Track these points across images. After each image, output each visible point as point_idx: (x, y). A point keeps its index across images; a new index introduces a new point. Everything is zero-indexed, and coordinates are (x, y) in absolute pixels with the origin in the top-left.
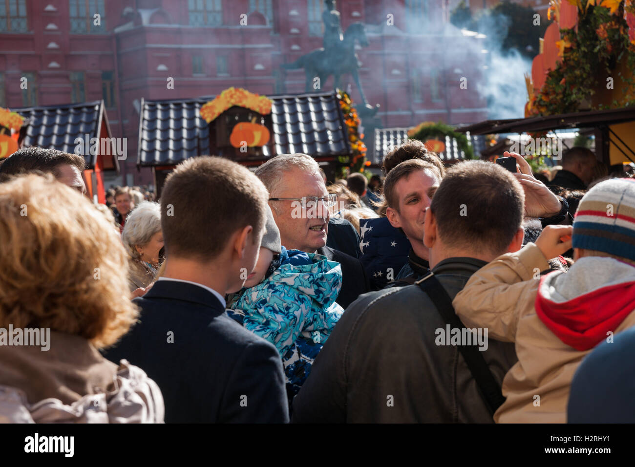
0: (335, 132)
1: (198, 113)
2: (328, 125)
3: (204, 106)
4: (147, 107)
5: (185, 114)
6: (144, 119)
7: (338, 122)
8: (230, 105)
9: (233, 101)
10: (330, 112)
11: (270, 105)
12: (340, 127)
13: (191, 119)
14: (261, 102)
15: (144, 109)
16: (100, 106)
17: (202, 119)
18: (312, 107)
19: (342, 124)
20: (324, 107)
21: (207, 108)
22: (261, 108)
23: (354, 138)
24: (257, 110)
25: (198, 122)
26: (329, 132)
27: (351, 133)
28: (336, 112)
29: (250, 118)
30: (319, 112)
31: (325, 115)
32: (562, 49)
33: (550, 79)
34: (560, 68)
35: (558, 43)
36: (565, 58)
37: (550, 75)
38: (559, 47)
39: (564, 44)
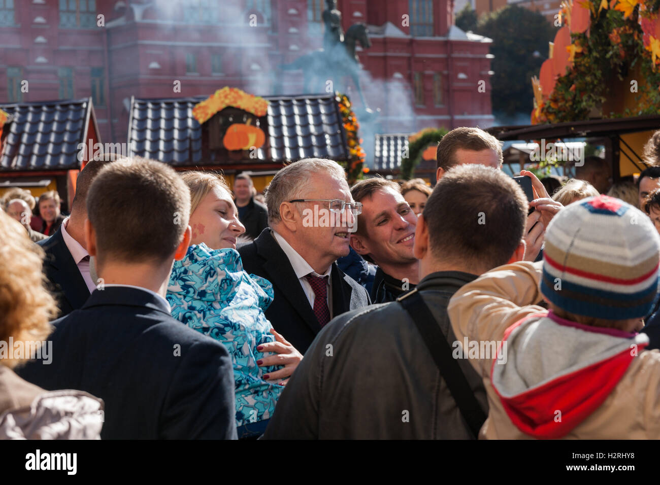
0: (333, 136)
1: (190, 113)
2: (326, 128)
3: (197, 106)
4: (137, 106)
5: (177, 114)
6: (133, 118)
7: (337, 126)
8: (224, 106)
9: (227, 102)
10: (328, 115)
11: (266, 106)
12: (339, 131)
13: (184, 119)
14: (257, 103)
15: (134, 108)
16: (87, 103)
17: (195, 120)
18: (309, 110)
19: (341, 128)
20: (323, 110)
21: (200, 107)
22: (256, 110)
23: (352, 142)
24: (253, 111)
25: (190, 123)
26: (327, 136)
27: (350, 138)
28: (335, 115)
29: (245, 119)
30: (317, 115)
31: (324, 118)
32: (573, 54)
33: (559, 85)
34: (570, 74)
35: (568, 48)
36: (575, 63)
37: (559, 81)
38: (569, 51)
39: (574, 49)
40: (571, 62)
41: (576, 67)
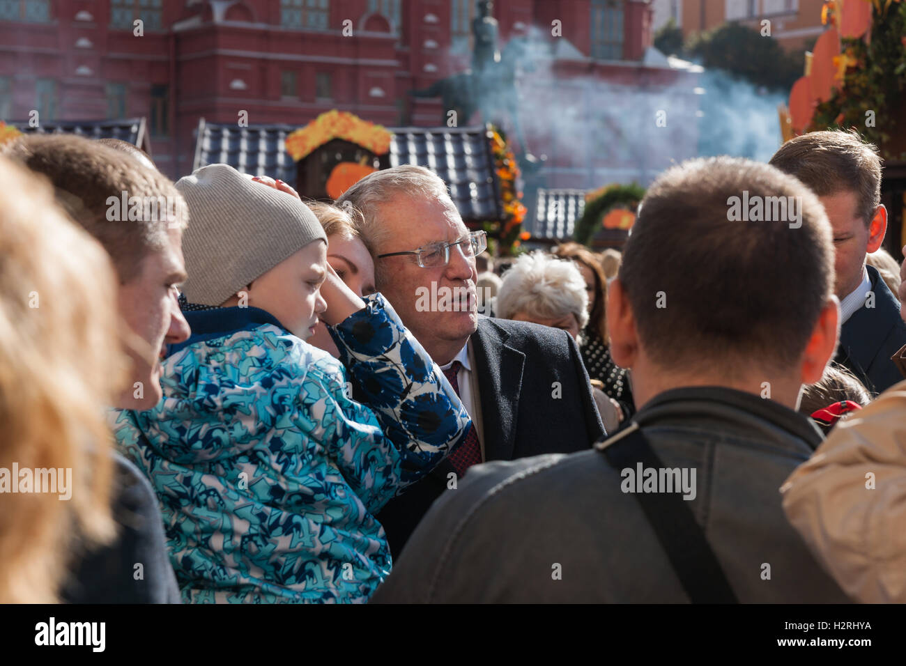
0: (481, 186)
1: (282, 146)
2: (472, 174)
3: (292, 136)
4: (208, 132)
5: (263, 146)
6: (202, 150)
7: (487, 172)
8: (329, 137)
9: (335, 132)
10: (476, 156)
11: (389, 140)
12: (489, 179)
13: (272, 153)
14: (376, 134)
15: (204, 136)
16: (139, 126)
17: (288, 155)
18: (449, 148)
19: (493, 175)
20: (468, 149)
21: (296, 138)
22: (375, 145)
23: (508, 196)
24: (369, 145)
25: (281, 159)
26: (473, 186)
27: (504, 190)
28: (484, 157)
29: (358, 157)
30: (460, 155)
31: (469, 161)
32: (842, 69)
33: (820, 114)
34: (837, 97)
35: (836, 59)
36: (846, 81)
37: (820, 108)
38: (837, 64)
39: (845, 61)
40: (839, 80)
41: (848, 87)
